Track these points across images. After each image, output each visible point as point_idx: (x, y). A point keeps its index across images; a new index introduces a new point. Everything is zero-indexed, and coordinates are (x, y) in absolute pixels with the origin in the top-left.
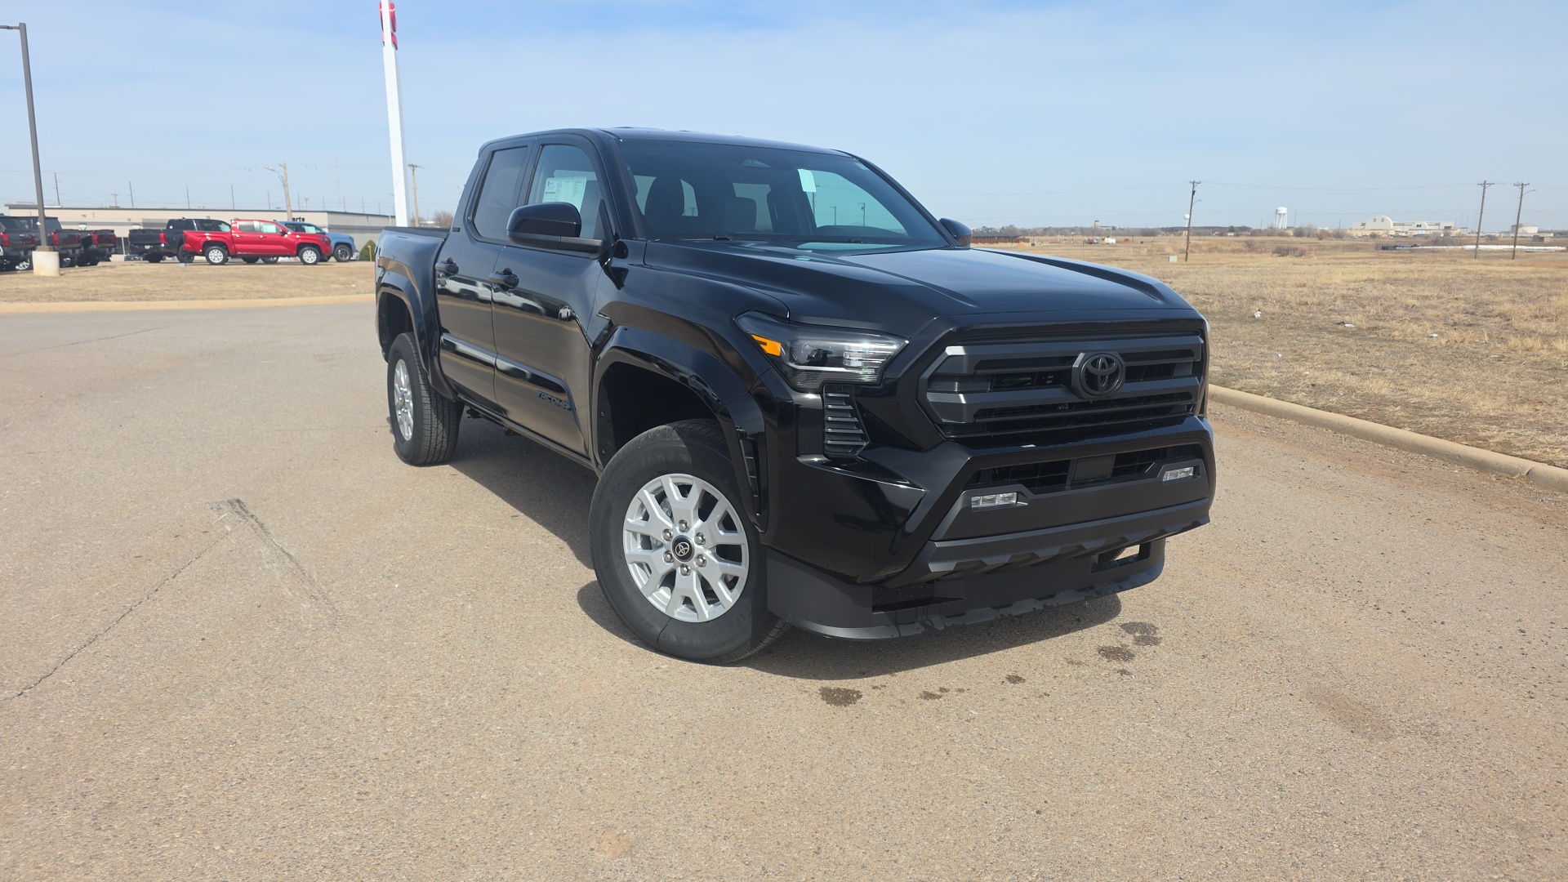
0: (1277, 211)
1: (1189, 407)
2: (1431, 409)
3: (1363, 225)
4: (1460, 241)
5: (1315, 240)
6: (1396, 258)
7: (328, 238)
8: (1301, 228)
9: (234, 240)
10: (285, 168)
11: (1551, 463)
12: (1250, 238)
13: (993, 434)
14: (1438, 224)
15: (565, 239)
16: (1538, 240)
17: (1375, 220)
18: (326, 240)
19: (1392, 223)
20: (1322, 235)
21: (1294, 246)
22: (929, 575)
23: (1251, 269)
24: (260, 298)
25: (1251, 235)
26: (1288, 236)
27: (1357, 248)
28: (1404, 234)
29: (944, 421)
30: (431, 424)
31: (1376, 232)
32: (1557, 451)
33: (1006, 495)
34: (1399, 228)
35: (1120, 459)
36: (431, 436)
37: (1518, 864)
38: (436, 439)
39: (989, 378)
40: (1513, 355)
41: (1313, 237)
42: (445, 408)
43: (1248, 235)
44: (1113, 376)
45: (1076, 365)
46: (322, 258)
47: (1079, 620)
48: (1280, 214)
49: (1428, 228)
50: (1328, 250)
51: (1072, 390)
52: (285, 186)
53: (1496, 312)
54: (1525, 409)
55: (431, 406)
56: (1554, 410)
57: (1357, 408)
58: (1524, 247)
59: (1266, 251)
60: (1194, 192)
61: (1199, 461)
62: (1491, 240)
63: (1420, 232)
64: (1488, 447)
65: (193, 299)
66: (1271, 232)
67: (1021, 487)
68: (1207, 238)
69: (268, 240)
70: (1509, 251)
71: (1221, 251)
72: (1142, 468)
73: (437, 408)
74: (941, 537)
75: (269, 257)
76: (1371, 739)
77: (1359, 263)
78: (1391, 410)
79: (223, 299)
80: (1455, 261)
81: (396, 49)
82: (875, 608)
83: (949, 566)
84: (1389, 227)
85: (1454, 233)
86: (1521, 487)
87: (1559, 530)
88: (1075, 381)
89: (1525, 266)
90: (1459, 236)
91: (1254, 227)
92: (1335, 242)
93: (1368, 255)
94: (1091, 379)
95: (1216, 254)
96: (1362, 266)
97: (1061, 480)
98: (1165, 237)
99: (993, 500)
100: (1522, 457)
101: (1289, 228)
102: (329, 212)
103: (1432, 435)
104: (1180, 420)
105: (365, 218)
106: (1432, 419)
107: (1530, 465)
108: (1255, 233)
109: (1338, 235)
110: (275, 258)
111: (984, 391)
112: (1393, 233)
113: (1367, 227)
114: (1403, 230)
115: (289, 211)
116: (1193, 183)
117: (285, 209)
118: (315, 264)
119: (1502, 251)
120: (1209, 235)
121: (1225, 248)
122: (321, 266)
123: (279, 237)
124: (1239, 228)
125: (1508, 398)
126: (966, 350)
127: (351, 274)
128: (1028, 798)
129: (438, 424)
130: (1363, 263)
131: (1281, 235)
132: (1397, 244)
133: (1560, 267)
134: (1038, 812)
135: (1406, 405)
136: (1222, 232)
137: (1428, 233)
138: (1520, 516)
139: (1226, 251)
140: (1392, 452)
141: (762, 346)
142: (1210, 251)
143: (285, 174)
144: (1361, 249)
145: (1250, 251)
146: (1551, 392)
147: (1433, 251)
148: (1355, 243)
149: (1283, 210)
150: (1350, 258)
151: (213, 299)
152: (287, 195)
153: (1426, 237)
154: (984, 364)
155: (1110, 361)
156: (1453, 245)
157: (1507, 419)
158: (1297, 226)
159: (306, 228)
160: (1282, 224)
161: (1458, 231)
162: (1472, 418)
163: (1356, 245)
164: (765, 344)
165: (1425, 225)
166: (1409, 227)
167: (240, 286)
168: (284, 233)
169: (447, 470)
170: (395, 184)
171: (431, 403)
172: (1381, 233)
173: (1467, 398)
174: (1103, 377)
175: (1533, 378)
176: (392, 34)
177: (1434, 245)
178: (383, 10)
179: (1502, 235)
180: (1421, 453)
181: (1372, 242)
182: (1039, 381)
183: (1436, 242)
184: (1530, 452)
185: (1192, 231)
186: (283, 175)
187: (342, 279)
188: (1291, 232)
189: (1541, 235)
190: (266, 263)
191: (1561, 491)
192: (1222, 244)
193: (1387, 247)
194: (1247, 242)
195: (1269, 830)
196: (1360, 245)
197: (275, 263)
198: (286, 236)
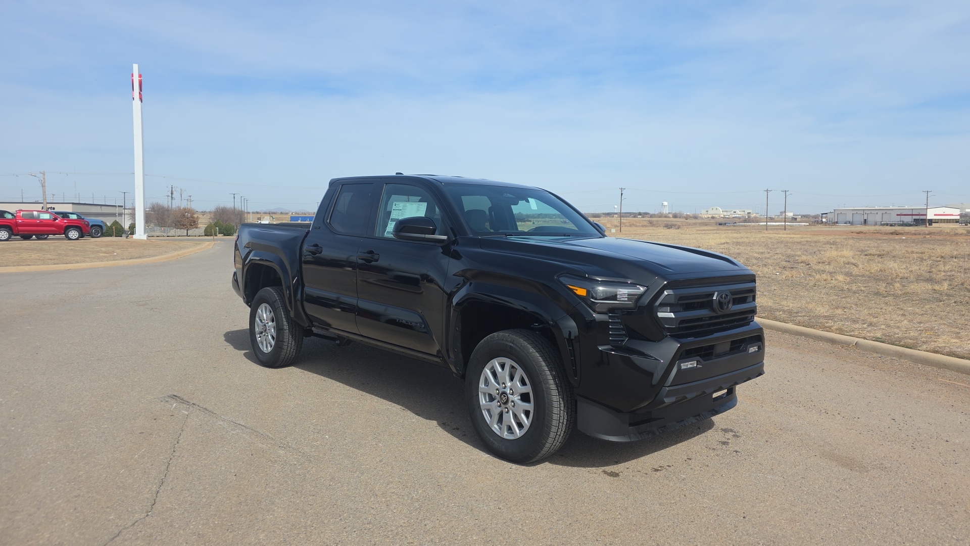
0: (662, 204)
1: (752, 317)
2: (797, 313)
3: (707, 211)
4: (756, 220)
5: (684, 220)
6: (727, 230)
7: (88, 222)
8: (676, 213)
9: (17, 225)
10: (44, 174)
11: (865, 338)
12: (650, 219)
13: (684, 332)
14: (744, 212)
15: (427, 236)
16: (794, 219)
17: (713, 209)
18: (86, 223)
19: (721, 210)
20: (687, 217)
21: (674, 223)
22: (664, 405)
23: (661, 237)
24: (55, 264)
25: (650, 217)
26: (669, 217)
27: (706, 224)
28: (728, 217)
29: (666, 326)
30: (288, 342)
31: (714, 215)
32: (865, 332)
33: (692, 363)
34: (725, 214)
35: (733, 343)
36: (287, 349)
37: (948, 518)
38: (290, 351)
39: (681, 305)
40: (819, 283)
41: (683, 218)
42: (297, 332)
43: (648, 217)
44: (729, 302)
45: (714, 298)
46: (82, 236)
47: (699, 428)
48: (664, 206)
49: (739, 213)
50: (692, 225)
51: (713, 310)
52: (43, 186)
53: (799, 261)
54: (839, 311)
55: (289, 331)
56: (853, 311)
57: (761, 313)
58: (788, 224)
59: (660, 226)
60: (622, 194)
61: (760, 343)
62: (772, 220)
63: (736, 215)
64: (832, 331)
65: (6, 266)
66: (661, 215)
67: (698, 358)
68: (628, 218)
69: (43, 223)
70: (782, 226)
71: (636, 226)
72: (740, 347)
73: (292, 331)
74: (669, 385)
75: (41, 235)
76: (861, 472)
77: (714, 233)
78: (778, 314)
79: (29, 265)
80: (761, 232)
81: (142, 102)
82: (631, 425)
83: (673, 399)
84: (720, 213)
85: (752, 216)
86: (854, 351)
87: (882, 371)
88: (715, 305)
89: (795, 234)
90: (755, 218)
91: (651, 212)
92: (694, 221)
93: (713, 228)
94: (721, 304)
95: (634, 228)
96: (716, 235)
97: (711, 354)
98: (605, 218)
99: (687, 365)
100: (850, 336)
101: (669, 213)
102: (73, 204)
103: (804, 326)
104: (748, 324)
105: (99, 207)
106: (800, 318)
107: (856, 340)
108: (652, 216)
109: (695, 217)
110: (46, 236)
111: (679, 312)
112: (722, 216)
113: (709, 213)
114: (727, 214)
115: (45, 203)
116: (622, 189)
117: (42, 202)
118: (77, 239)
119: (778, 226)
120: (628, 217)
121: (638, 224)
122: (82, 241)
123: (51, 221)
124: (644, 213)
125: (829, 306)
126: (674, 292)
127: (107, 246)
128: (735, 512)
129: (292, 341)
130: (716, 233)
131: (666, 217)
132: (726, 222)
133: (813, 235)
134: (744, 517)
135: (784, 311)
136: (635, 215)
137: (740, 216)
138: (862, 365)
139: (639, 226)
140: (787, 336)
141: (575, 291)
142: (630, 226)
143: (44, 179)
144: (709, 225)
145: (652, 226)
146: (847, 303)
147: (745, 226)
148: (705, 221)
149: (666, 203)
150: (708, 230)
151: (21, 265)
152: (44, 192)
153: (739, 218)
154: (681, 298)
155: (727, 295)
156: (754, 222)
157: (833, 317)
158: (673, 212)
159: (70, 215)
160: (666, 211)
161: (754, 215)
162: (819, 317)
163: (706, 222)
164: (577, 290)
165: (738, 212)
166: (730, 213)
167: (34, 256)
168: (55, 219)
169: (292, 370)
170: (136, 187)
171: (289, 329)
172: (716, 216)
173: (810, 306)
174: (725, 303)
175: (835, 295)
176: (140, 93)
177: (745, 223)
178: (134, 78)
179: (776, 217)
180: (801, 336)
181: (712, 221)
182: (702, 306)
183: (745, 221)
184: (853, 333)
185: (621, 215)
186: (42, 179)
187: (103, 249)
188: (671, 216)
189: (795, 217)
190: (39, 239)
191: (873, 352)
192: (636, 222)
193: (722, 224)
194: (649, 221)
195: (844, 515)
196: (708, 222)
197: (46, 239)
198: (57, 221)
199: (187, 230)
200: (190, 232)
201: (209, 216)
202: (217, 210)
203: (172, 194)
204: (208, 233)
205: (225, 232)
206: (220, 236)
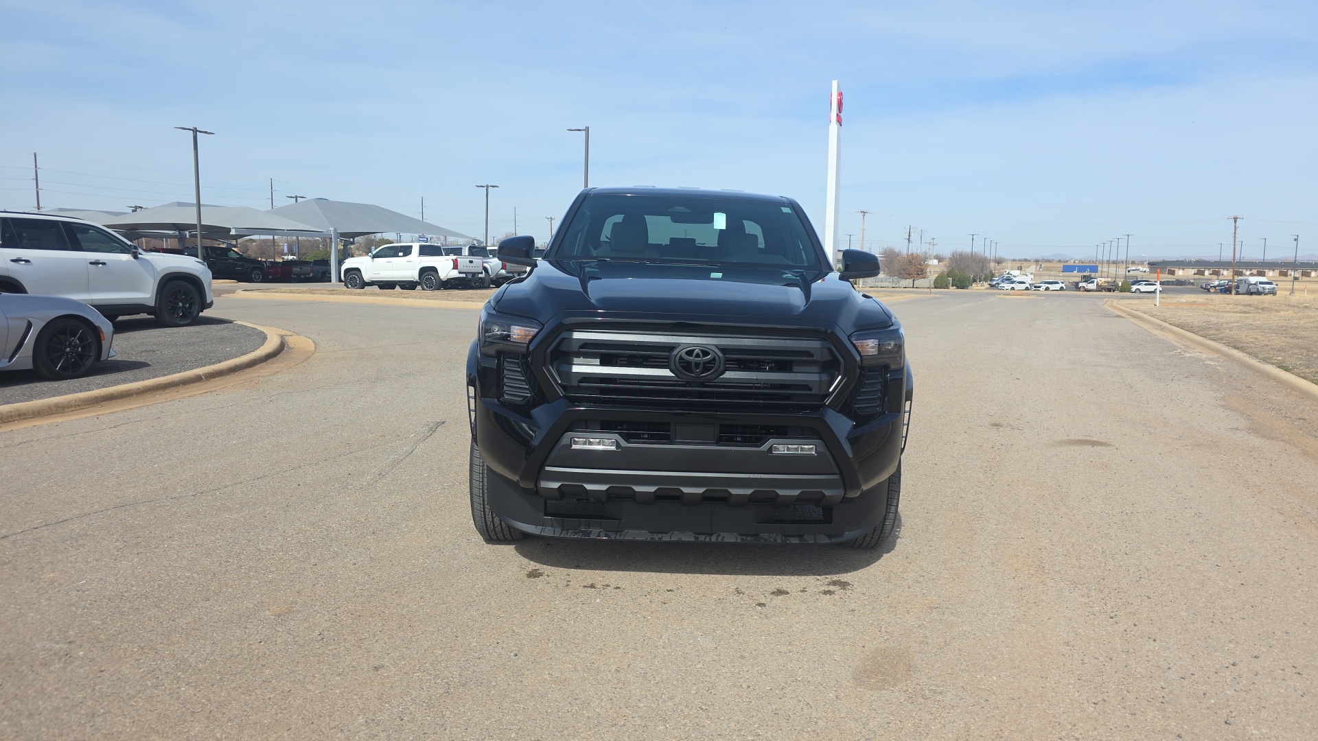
22: (544, 490)
29: (560, 382)
44: (709, 364)
45: (673, 353)
67: (616, 436)
74: (549, 464)
82: (547, 514)
88: (673, 365)
155: (705, 352)
174: (697, 364)
176: (838, 115)
199: (914, 281)
200: (918, 283)
201: (946, 262)
202: (953, 256)
203: (909, 236)
204: (940, 284)
205: (959, 284)
206: (953, 289)
